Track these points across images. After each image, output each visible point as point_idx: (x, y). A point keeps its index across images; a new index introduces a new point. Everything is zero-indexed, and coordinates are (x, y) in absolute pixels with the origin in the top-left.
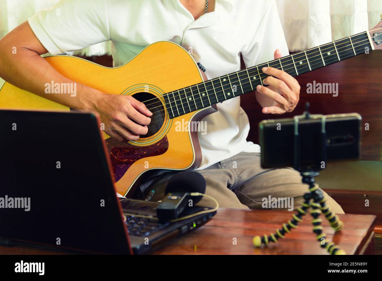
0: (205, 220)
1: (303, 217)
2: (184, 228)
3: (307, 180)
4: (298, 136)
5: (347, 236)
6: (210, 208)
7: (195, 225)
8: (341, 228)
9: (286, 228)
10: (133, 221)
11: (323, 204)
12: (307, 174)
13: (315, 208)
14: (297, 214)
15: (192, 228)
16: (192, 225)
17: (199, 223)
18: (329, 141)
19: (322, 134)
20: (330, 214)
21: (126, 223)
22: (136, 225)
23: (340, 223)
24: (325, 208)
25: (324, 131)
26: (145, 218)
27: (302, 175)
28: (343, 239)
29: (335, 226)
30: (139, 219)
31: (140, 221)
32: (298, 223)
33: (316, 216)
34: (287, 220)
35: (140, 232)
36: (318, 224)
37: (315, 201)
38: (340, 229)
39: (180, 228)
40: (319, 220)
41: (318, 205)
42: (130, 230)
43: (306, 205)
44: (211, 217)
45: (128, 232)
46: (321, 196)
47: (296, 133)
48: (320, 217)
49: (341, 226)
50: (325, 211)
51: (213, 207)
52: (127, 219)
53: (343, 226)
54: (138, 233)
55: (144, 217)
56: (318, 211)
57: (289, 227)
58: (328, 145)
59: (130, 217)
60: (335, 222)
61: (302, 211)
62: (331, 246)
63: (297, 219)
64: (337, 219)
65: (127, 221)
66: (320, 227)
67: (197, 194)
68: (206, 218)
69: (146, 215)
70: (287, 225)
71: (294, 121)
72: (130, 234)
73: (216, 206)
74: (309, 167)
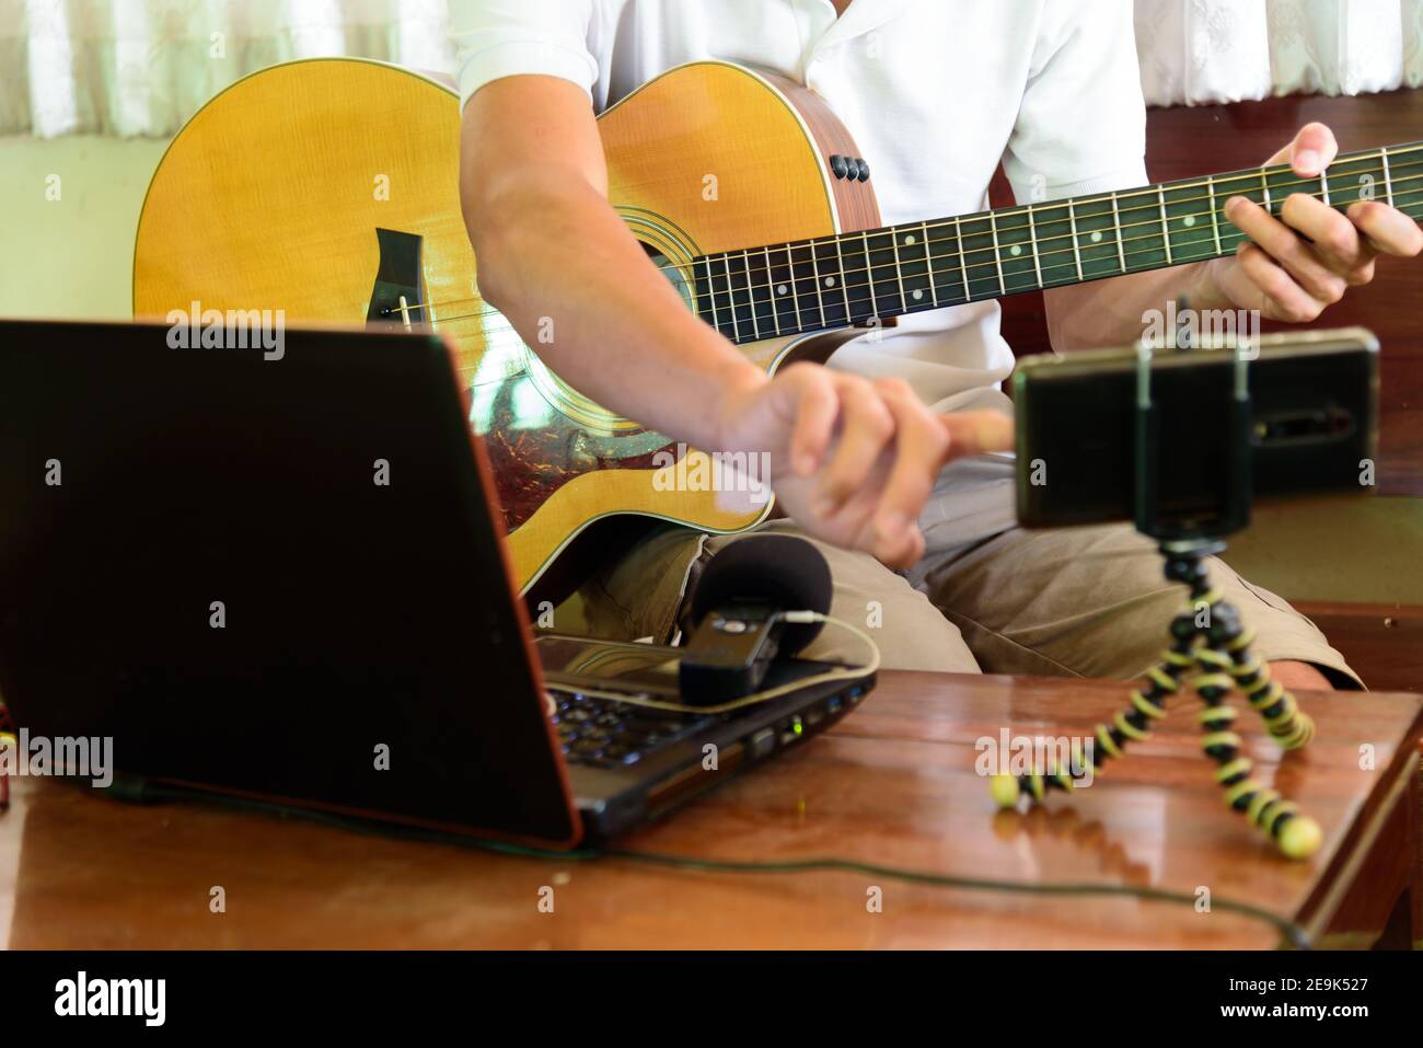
0: (833, 709)
1: (1169, 701)
2: (763, 738)
3: (1183, 568)
4: (1149, 412)
5: (1323, 768)
6: (850, 667)
7: (798, 729)
8: (1305, 737)
9: (1107, 742)
10: (581, 715)
11: (1238, 656)
12: (1181, 547)
13: (1214, 668)
14: (1148, 690)
15: (787, 738)
16: (790, 729)
17: (813, 720)
18: (1262, 430)
19: (1238, 404)
20: (1265, 691)
21: (555, 721)
22: (591, 730)
23: (1302, 721)
24: (1247, 669)
25: (1242, 392)
26: (624, 704)
27: (1163, 551)
28: (1312, 780)
29: (1284, 731)
30: (604, 706)
31: (604, 712)
32: (1151, 724)
33: (1214, 697)
34: (1112, 711)
35: (606, 755)
36: (1222, 725)
37: (1213, 645)
38: (1300, 744)
39: (746, 740)
40: (1226, 712)
41: (1221, 658)
42: (571, 746)
43: (1178, 659)
44: (855, 699)
45: (563, 752)
46: (1232, 628)
47: (1144, 400)
48: (1229, 701)
49: (1304, 732)
50: (1246, 680)
51: (860, 662)
52: (559, 705)
53: (1313, 732)
54: (599, 756)
55: (618, 698)
56: (1223, 681)
57: (1119, 738)
58: (1257, 443)
59: (570, 698)
60: (1284, 719)
61: (1165, 681)
62: (1269, 805)
63: (1145, 706)
64: (1292, 706)
65: (561, 714)
66: (1228, 738)
67: (808, 616)
68: (837, 701)
69: (628, 694)
70: (1111, 728)
71: (1135, 358)
72: (571, 762)
73: (871, 659)
74: (1189, 524)
